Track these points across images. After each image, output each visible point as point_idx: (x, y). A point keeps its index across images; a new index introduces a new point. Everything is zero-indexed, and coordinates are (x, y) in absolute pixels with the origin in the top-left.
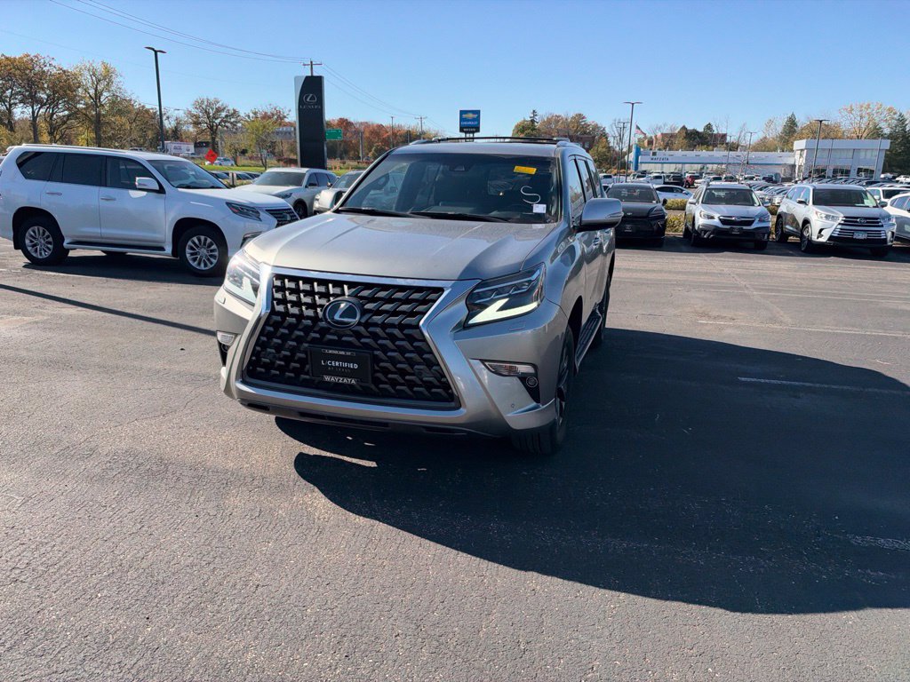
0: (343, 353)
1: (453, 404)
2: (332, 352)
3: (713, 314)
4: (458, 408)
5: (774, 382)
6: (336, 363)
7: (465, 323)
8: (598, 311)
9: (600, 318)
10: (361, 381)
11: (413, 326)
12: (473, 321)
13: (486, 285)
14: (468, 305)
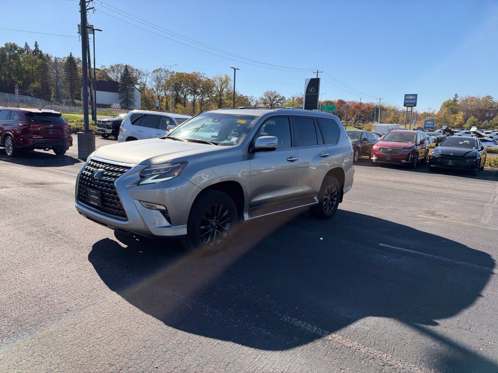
0: (94, 192)
1: (125, 219)
2: (91, 191)
3: (437, 213)
4: (127, 220)
5: (400, 249)
6: (93, 196)
7: (138, 184)
8: (316, 198)
9: (316, 201)
10: (99, 204)
11: (113, 182)
12: (142, 183)
13: (150, 168)
14: (140, 176)
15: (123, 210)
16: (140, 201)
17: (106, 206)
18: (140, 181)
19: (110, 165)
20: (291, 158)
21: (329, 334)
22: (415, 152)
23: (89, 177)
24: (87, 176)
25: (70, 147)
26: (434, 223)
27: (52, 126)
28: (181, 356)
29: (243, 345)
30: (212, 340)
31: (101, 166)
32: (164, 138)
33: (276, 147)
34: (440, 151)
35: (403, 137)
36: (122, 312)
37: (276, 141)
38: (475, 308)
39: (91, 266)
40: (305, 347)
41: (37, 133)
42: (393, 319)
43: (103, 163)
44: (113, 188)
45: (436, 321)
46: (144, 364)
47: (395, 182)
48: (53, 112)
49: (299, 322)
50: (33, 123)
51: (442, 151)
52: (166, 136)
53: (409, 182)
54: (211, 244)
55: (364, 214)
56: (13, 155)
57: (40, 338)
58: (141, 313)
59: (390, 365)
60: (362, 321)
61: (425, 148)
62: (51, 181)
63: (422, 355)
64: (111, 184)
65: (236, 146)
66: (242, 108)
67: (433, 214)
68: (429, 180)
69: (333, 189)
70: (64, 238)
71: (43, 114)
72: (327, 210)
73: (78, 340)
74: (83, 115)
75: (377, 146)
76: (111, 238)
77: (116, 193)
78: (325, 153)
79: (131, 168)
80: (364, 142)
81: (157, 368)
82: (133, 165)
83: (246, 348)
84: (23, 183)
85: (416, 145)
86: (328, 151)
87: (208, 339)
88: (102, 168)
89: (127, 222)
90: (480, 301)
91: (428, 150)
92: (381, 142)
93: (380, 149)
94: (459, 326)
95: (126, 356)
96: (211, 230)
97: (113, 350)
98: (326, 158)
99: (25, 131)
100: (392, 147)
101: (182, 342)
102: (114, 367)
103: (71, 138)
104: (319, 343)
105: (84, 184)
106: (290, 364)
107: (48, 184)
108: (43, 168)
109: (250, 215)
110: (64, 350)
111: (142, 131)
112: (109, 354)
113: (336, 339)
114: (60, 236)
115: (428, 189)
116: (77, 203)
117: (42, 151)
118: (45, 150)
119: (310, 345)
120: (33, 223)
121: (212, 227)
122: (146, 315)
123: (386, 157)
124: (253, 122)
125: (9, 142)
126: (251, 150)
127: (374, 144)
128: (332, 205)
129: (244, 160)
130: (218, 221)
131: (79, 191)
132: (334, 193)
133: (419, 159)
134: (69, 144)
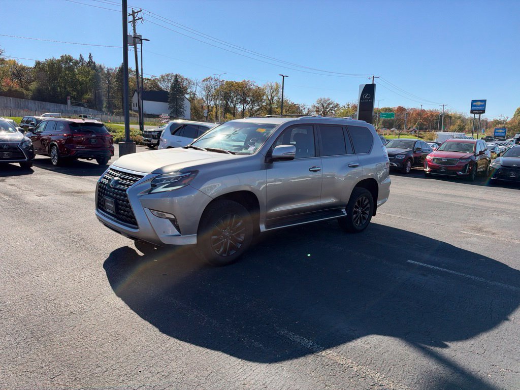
0: (109, 200)
1: (137, 227)
2: (107, 199)
3: (485, 230)
4: (137, 228)
5: (429, 266)
6: (109, 204)
7: (149, 192)
8: (344, 210)
9: (344, 214)
10: (114, 212)
11: (125, 191)
12: (153, 192)
13: (161, 177)
14: (151, 185)
15: (135, 218)
16: (150, 209)
17: (120, 214)
18: (152, 190)
19: (126, 173)
20: (313, 167)
21: (324, 350)
22: (474, 164)
23: (106, 185)
24: (104, 184)
25: (112, 157)
26: (478, 240)
27: (94, 136)
28: (167, 362)
29: (231, 355)
30: (201, 349)
31: (117, 174)
32: (187, 148)
33: (294, 156)
34: (501, 162)
35: (461, 147)
36: (121, 318)
37: (294, 150)
38: (497, 332)
39: (105, 273)
40: (295, 361)
41: (80, 143)
42: (398, 339)
43: (120, 172)
44: (126, 196)
45: (446, 343)
46: (129, 367)
47: (446, 195)
48: (96, 122)
49: (295, 336)
50: (76, 133)
51: (504, 162)
52: (189, 145)
53: (462, 195)
54: (223, 255)
55: (400, 229)
56: (58, 165)
57: (39, 338)
58: (139, 319)
59: (380, 386)
60: (364, 339)
61: (486, 159)
62: (88, 190)
63: (420, 377)
64: (124, 192)
65: (253, 155)
66: (268, 117)
67: (480, 230)
68: (486, 193)
69: (365, 201)
70: (86, 245)
71: (87, 124)
72: (357, 223)
73: (74, 341)
74: (124, 125)
75: (431, 156)
76: (130, 246)
77: (128, 202)
78: (355, 163)
79: (143, 176)
80: (417, 152)
81: (140, 372)
82: (145, 174)
83: (233, 359)
84: (61, 191)
85: (475, 156)
86: (359, 161)
87: (197, 347)
88: (117, 177)
89: (138, 230)
90: (505, 325)
91: (490, 161)
92: (435, 152)
93: (434, 159)
94: (471, 350)
95: (114, 359)
96: (223, 240)
97: (104, 352)
98: (356, 168)
99: (69, 141)
100: (446, 157)
101: (172, 349)
102: (100, 369)
103: (113, 148)
104: (310, 359)
105: (102, 192)
106: (274, 376)
107: (84, 193)
108: (83, 177)
109: (267, 227)
110: (59, 350)
111: (181, 142)
112: (98, 356)
113: (330, 355)
114: (82, 243)
115: (482, 203)
116: (97, 210)
117: (85, 160)
118: (88, 159)
119: (301, 360)
120: (60, 229)
121: (225, 237)
122: (144, 321)
123: (441, 168)
124: (272, 131)
125: (54, 151)
126: (268, 160)
127: (427, 155)
128: (364, 218)
129: (261, 169)
130: (232, 232)
131: (99, 199)
132: (367, 205)
133: (478, 170)
134: (111, 154)
